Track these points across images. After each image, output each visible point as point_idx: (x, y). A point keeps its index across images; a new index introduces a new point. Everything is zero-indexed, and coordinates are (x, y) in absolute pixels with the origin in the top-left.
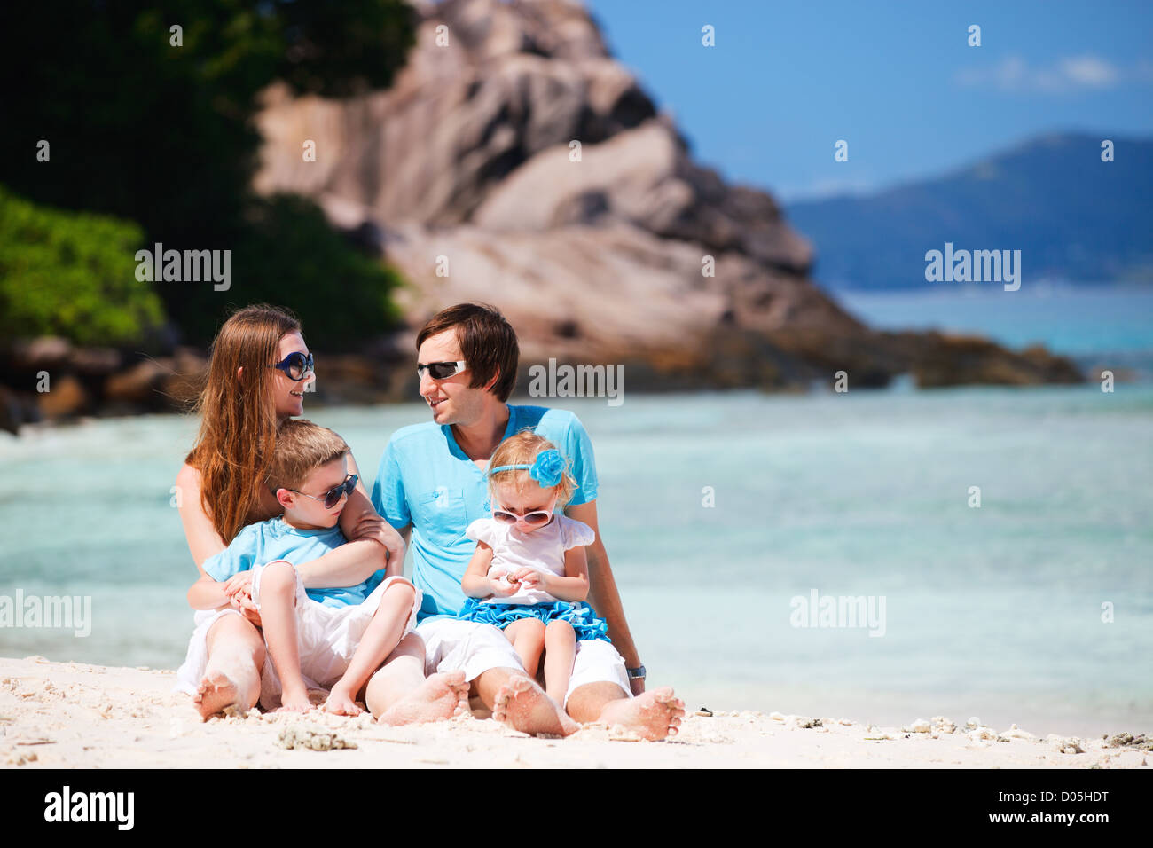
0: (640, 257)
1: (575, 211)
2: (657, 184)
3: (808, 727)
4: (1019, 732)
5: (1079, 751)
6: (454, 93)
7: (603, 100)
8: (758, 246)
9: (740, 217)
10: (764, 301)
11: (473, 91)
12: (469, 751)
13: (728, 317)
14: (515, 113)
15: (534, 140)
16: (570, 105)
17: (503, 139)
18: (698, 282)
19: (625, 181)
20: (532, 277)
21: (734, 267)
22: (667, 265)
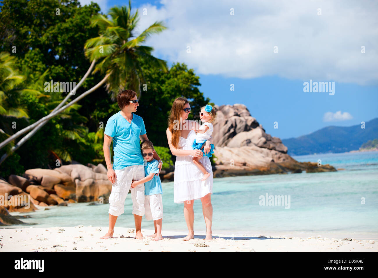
0: (257, 151)
1: (245, 142)
2: (259, 138)
3: (289, 239)
4: (327, 238)
5: (337, 242)
6: (224, 123)
7: (249, 123)
8: (277, 149)
9: (274, 143)
10: (279, 158)
11: (226, 122)
12: (229, 246)
13: (273, 161)
14: (234, 126)
15: (237, 131)
16: (244, 124)
17: (232, 130)
18: (267, 155)
19: (254, 137)
20: (238, 155)
21: (273, 152)
22: (262, 152)
